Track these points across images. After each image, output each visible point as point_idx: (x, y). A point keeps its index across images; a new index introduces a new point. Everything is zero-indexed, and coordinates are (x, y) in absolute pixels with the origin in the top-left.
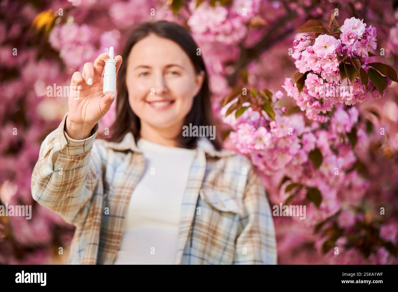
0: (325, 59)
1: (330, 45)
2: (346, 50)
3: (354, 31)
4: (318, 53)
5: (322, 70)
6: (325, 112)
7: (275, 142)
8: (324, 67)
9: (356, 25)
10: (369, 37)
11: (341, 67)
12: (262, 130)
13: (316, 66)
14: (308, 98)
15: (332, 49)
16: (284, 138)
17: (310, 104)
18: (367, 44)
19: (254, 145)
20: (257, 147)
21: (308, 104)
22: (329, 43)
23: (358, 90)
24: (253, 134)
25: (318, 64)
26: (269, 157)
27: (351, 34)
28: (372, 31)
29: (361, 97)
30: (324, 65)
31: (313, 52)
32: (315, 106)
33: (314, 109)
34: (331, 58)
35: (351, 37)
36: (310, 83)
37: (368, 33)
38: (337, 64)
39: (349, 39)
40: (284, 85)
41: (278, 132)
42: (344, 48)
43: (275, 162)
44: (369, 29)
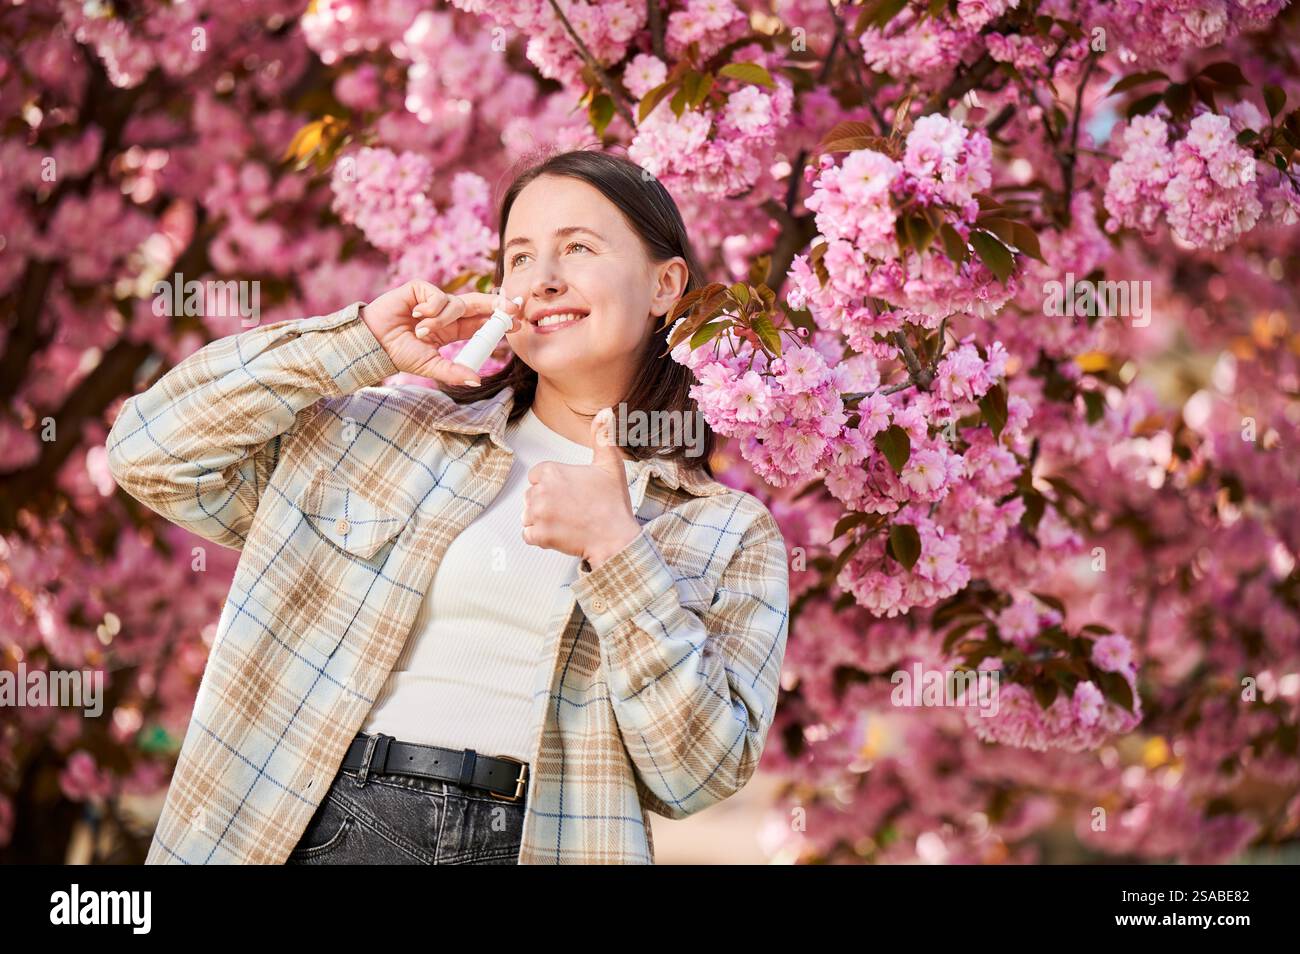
0: (865, 207)
1: (876, 175)
2: (914, 187)
3: (934, 145)
4: (850, 192)
5: (859, 230)
6: (884, 334)
7: (785, 404)
8: (863, 225)
9: (941, 132)
10: (970, 159)
11: (899, 224)
12: (753, 378)
13: (846, 221)
14: (842, 299)
15: (880, 184)
16: (807, 396)
17: (850, 315)
18: (966, 176)
19: (736, 411)
20: (742, 416)
21: (844, 314)
22: (876, 169)
23: (943, 277)
24: (732, 387)
25: (851, 217)
26: (775, 444)
27: (927, 151)
28: (980, 145)
29: (957, 297)
30: (863, 218)
31: (838, 190)
32: (858, 319)
33: (858, 324)
34: (876, 202)
35: (926, 157)
36: (834, 260)
37: (970, 151)
38: (892, 218)
39: (922, 161)
40: (792, 271)
41: (791, 382)
42: (909, 182)
43: (789, 455)
44: (972, 142)
